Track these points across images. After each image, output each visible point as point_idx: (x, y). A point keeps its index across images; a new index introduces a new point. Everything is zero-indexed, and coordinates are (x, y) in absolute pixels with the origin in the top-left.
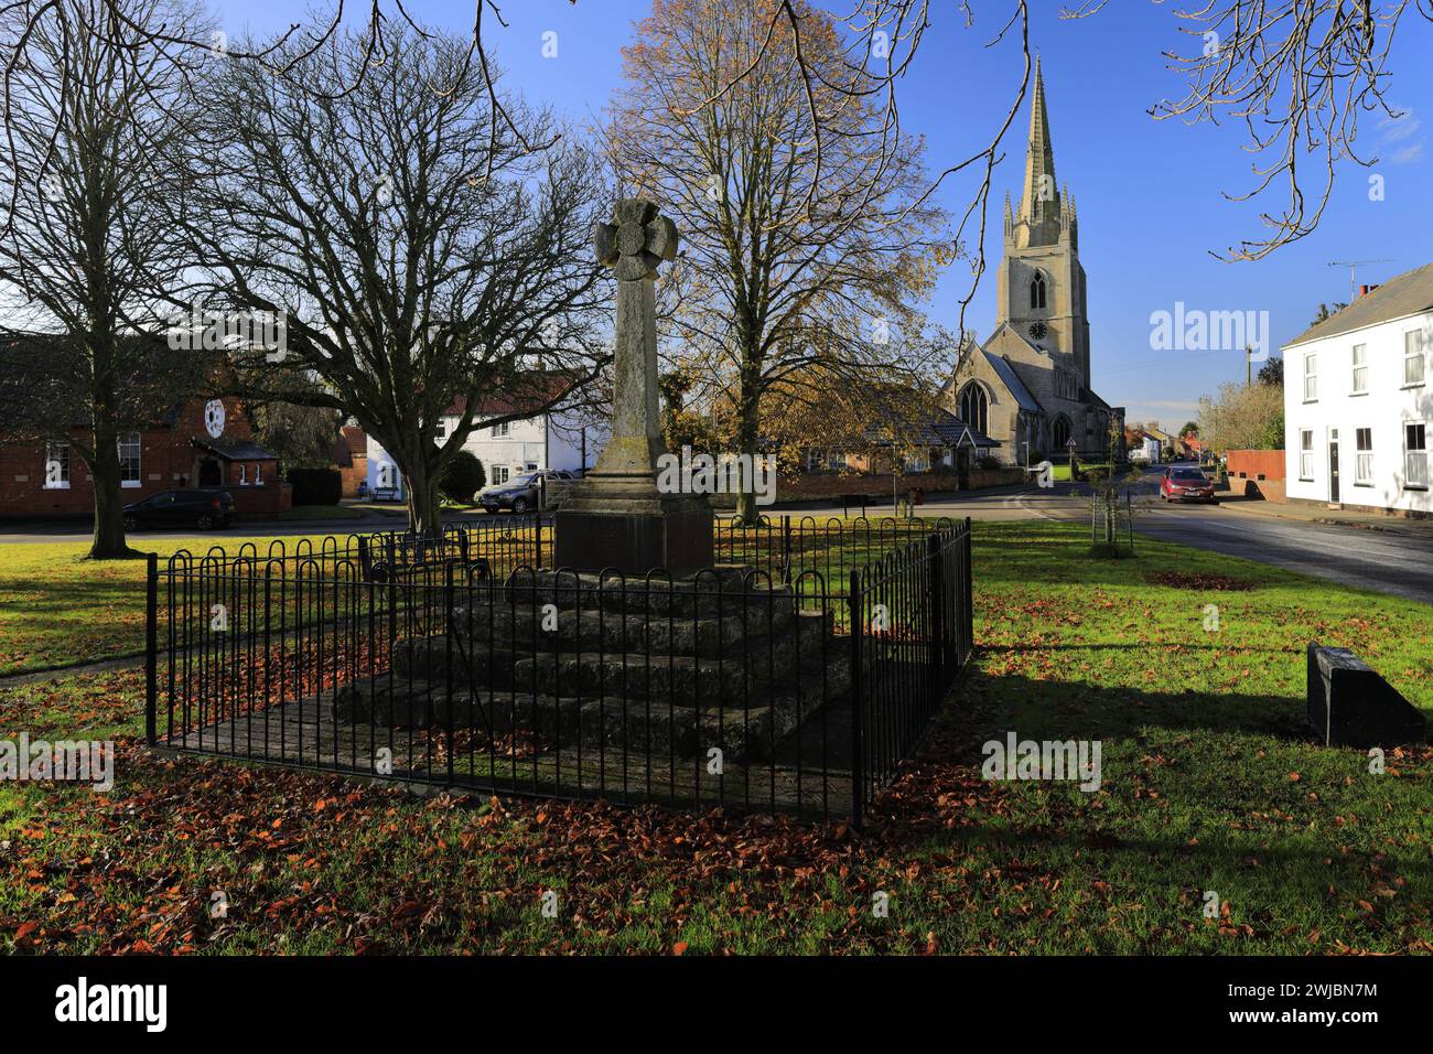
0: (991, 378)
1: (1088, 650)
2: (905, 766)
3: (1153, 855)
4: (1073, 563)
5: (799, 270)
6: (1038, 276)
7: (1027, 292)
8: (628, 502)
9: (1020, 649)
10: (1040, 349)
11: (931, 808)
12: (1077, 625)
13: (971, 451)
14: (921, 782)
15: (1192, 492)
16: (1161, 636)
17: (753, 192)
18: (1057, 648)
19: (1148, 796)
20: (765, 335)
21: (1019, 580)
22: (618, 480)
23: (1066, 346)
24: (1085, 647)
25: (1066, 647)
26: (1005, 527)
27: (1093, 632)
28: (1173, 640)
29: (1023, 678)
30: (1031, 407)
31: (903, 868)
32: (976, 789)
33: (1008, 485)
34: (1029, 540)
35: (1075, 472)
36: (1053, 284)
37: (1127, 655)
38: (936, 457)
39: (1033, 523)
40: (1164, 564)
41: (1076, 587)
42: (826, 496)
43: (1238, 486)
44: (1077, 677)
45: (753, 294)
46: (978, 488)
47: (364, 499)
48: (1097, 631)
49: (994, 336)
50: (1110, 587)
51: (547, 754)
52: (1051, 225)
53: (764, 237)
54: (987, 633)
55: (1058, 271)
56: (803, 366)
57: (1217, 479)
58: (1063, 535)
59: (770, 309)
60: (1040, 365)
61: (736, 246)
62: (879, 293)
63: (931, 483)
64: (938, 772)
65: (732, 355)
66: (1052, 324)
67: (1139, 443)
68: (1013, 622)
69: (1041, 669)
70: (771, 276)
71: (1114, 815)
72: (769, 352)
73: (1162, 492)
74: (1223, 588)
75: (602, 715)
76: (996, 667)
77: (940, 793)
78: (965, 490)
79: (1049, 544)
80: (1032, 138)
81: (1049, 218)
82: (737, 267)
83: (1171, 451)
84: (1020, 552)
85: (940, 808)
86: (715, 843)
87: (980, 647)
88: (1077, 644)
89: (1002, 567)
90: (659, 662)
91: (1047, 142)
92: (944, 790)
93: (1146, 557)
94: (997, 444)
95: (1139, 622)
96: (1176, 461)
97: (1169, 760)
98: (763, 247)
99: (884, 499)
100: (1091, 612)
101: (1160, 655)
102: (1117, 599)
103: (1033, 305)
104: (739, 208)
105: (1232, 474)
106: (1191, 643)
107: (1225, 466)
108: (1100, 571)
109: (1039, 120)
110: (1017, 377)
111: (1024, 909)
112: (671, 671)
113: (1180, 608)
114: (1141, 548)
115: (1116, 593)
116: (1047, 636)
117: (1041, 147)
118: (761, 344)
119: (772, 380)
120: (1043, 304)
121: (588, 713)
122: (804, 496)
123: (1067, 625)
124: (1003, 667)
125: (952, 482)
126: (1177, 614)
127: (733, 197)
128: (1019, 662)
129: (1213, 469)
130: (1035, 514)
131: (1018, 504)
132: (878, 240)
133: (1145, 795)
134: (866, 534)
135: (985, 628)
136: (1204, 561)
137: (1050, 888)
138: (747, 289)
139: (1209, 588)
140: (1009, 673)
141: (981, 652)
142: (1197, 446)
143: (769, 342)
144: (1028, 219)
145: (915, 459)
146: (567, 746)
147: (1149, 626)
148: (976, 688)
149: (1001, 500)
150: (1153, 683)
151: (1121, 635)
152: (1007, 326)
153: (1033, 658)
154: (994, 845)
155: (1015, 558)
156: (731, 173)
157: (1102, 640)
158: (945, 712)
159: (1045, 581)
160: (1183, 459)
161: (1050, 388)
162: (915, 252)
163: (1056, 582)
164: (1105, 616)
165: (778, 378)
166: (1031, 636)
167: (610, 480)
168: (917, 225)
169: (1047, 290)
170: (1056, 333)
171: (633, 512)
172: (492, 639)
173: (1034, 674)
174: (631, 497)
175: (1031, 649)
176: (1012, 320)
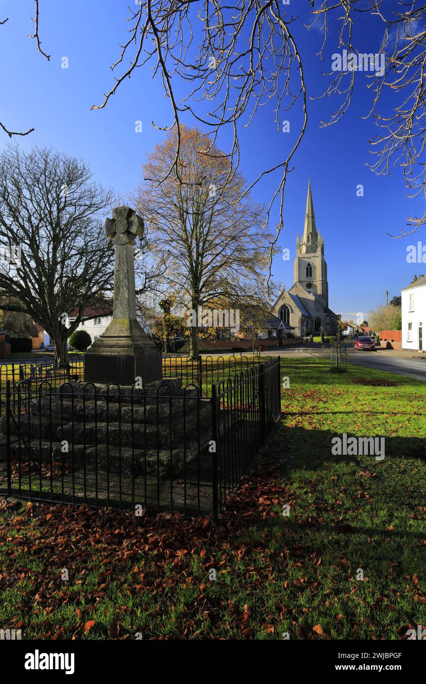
0: (291, 303)
1: (331, 414)
2: (244, 479)
3: (371, 537)
4: (323, 375)
5: (215, 258)
6: (309, 265)
7: (305, 271)
8: (118, 349)
9: (302, 414)
10: (310, 292)
11: (255, 505)
12: (326, 402)
13: (283, 331)
14: (252, 489)
15: (367, 346)
16: (361, 407)
17: (197, 226)
18: (318, 414)
19: (364, 497)
20: (201, 284)
21: (301, 383)
22: (115, 339)
23: (319, 291)
24: (329, 413)
25: (321, 413)
26: (296, 360)
27: (333, 406)
28: (367, 409)
29: (302, 429)
30: (307, 314)
31: (237, 549)
32: (278, 493)
33: (297, 344)
34: (305, 365)
35: (323, 339)
36: (315, 267)
37: (348, 416)
38: (270, 333)
39: (307, 358)
40: (360, 375)
41: (325, 386)
42: (227, 348)
43: (383, 344)
44: (326, 428)
45: (197, 267)
46: (286, 345)
47: (42, 350)
48: (334, 405)
49: (293, 287)
50: (339, 385)
51: (67, 475)
52: (314, 245)
53: (201, 244)
54: (287, 407)
55: (317, 263)
56: (216, 296)
57: (376, 342)
58: (318, 363)
59: (203, 273)
60: (309, 298)
61: (190, 247)
62: (247, 267)
63: (268, 343)
64: (260, 482)
65: (188, 292)
66: (315, 283)
67: (346, 328)
68: (299, 401)
69: (310, 423)
70: (204, 260)
71: (349, 509)
72: (203, 290)
73: (356, 347)
74: (384, 385)
75: (97, 453)
76: (290, 423)
77: (261, 495)
78: (281, 346)
79: (313, 367)
80: (307, 212)
81: (313, 243)
82: (190, 256)
83: (357, 331)
84: (301, 370)
85: (260, 505)
86: (136, 533)
87: (284, 413)
88: (326, 412)
89: (294, 377)
90: (127, 427)
91: (313, 213)
92: (263, 493)
93: (352, 372)
94: (293, 328)
95: (351, 401)
96: (360, 335)
97: (372, 474)
98: (200, 248)
99: (250, 350)
100: (331, 396)
101: (362, 416)
102: (342, 391)
103: (307, 276)
104: (191, 233)
105: (381, 340)
106: (374, 411)
107: (378, 337)
108: (334, 378)
109: (310, 205)
110: (302, 303)
111: (302, 581)
112: (132, 432)
113: (368, 394)
114: (350, 369)
115: (341, 388)
116: (313, 407)
117: (311, 216)
118: (200, 287)
119: (204, 302)
120: (311, 276)
121: (89, 453)
122: (219, 348)
123: (321, 402)
124: (294, 423)
125: (276, 343)
126: (367, 397)
127: (189, 228)
128: (301, 420)
129: (373, 338)
130: (308, 355)
131: (301, 351)
132: (247, 246)
133: (363, 496)
134: (241, 363)
135: (286, 404)
136: (375, 374)
137: (316, 563)
138: (194, 265)
139: (379, 385)
140: (296, 426)
141: (284, 415)
142: (367, 330)
143: (203, 286)
144: (306, 243)
145: (262, 334)
146: (77, 470)
147: (356, 403)
148: (282, 433)
149: (295, 350)
150: (360, 431)
151: (344, 407)
152: (297, 283)
153: (307, 418)
154: (286, 531)
155: (300, 373)
156: (188, 217)
157: (336, 410)
158: (267, 447)
159: (312, 383)
160: (362, 334)
161: (313, 307)
162: (262, 250)
163: (316, 383)
164: (337, 398)
165: (206, 301)
166: (306, 407)
167: (111, 339)
168: (262, 240)
169: (312, 270)
170: (316, 287)
171: (120, 354)
172: (50, 416)
173: (307, 427)
174: (120, 347)
175: (306, 414)
176: (299, 281)
